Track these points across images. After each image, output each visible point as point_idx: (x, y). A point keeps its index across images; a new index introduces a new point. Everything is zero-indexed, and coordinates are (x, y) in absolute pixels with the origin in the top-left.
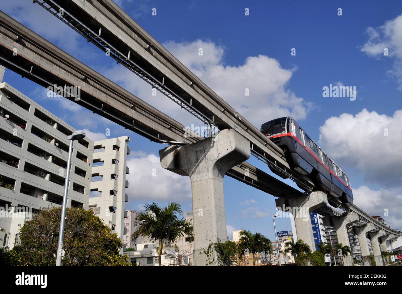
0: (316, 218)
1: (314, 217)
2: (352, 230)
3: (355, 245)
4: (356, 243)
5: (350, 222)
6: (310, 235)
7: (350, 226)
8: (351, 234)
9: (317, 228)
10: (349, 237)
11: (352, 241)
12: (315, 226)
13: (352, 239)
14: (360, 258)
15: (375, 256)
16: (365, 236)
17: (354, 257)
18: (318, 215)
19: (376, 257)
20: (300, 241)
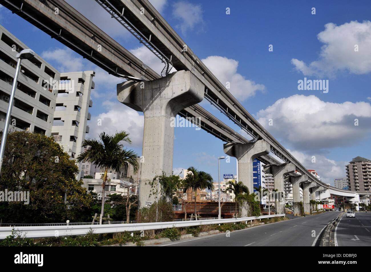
0: (259, 166)
1: (258, 164)
2: (288, 179)
3: (289, 192)
4: (291, 191)
5: (287, 172)
6: (250, 179)
7: (287, 175)
8: (287, 183)
9: (259, 174)
10: (285, 185)
11: (287, 189)
12: (258, 172)
13: (287, 187)
14: (292, 204)
15: (304, 203)
16: (298, 186)
17: (287, 203)
18: (262, 163)
19: (305, 205)
20: (241, 183)
